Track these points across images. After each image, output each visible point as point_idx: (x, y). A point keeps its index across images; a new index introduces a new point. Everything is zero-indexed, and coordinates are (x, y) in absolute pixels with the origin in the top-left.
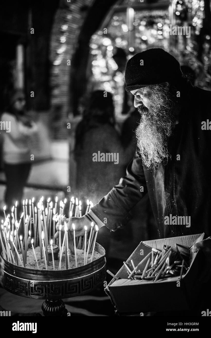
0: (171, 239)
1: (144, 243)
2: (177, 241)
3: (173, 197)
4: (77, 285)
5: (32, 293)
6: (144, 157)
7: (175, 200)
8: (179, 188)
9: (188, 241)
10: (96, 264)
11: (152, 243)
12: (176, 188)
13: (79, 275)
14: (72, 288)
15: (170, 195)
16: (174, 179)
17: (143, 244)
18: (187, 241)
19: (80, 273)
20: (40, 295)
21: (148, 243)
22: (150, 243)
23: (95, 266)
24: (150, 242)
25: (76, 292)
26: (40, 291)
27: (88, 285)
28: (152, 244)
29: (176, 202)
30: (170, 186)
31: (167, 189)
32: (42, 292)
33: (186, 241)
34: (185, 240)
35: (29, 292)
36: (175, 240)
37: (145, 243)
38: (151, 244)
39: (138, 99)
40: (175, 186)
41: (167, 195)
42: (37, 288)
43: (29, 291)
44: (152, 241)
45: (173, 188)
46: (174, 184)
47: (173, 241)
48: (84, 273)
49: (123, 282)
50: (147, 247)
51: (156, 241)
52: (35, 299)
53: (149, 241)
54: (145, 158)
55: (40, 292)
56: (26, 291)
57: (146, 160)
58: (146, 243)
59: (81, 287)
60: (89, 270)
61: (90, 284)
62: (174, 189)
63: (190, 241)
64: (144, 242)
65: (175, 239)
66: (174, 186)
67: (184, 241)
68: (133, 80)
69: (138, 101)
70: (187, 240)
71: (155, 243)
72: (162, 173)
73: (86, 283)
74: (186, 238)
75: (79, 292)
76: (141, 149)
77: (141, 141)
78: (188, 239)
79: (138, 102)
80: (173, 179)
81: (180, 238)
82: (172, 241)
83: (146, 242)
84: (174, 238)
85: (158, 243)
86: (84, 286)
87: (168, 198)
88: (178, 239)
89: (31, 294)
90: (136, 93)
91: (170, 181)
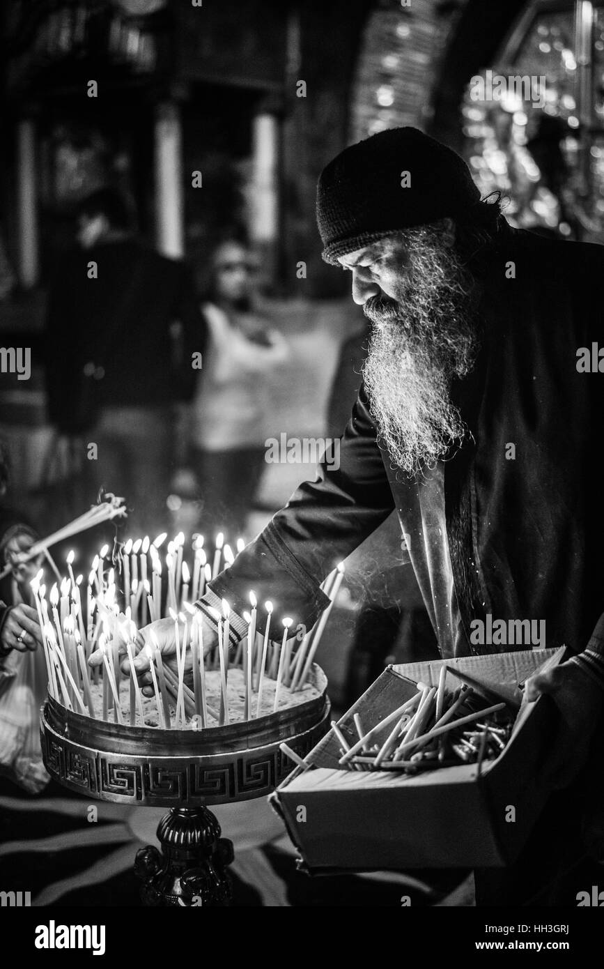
0: (471, 661)
1: (397, 671)
2: (488, 666)
3: (472, 550)
4: (224, 773)
5: (105, 786)
6: (392, 443)
7: (478, 561)
8: (486, 523)
9: (520, 669)
10: (286, 721)
11: (419, 670)
12: (479, 524)
13: (231, 747)
14: (212, 780)
15: (464, 546)
16: (473, 499)
17: (393, 673)
18: (517, 668)
19: (233, 741)
20: (126, 794)
21: (408, 671)
22: (412, 670)
23: (285, 726)
24: (414, 668)
25: (222, 791)
26: (124, 782)
27: (258, 776)
28: (420, 673)
29: (479, 567)
30: (463, 521)
31: (455, 530)
32: (131, 785)
33: (515, 667)
34: (512, 665)
35: (98, 782)
36: (482, 665)
37: (400, 669)
38: (415, 675)
39: (364, 279)
40: (478, 519)
41: (454, 546)
42: (117, 774)
43: (98, 779)
44: (419, 666)
45: (471, 526)
46: (474, 514)
47: (478, 666)
48: (247, 741)
49: (320, 779)
50: (405, 681)
51: (429, 666)
52: (113, 803)
53: (411, 665)
54: (395, 447)
55: (125, 786)
56: (91, 779)
57: (401, 451)
58: (403, 670)
59: (236, 780)
60: (261, 737)
61: (266, 773)
62: (475, 528)
63: (526, 667)
64: (396, 668)
65: (484, 660)
66: (474, 520)
67: (509, 669)
68: (348, 222)
69: (366, 283)
70: (516, 665)
71: (428, 671)
72: (440, 486)
73: (252, 769)
74: (515, 658)
75: (232, 793)
76: (381, 422)
77: (379, 399)
78: (519, 663)
79: (365, 286)
80: (470, 500)
81: (497, 659)
82: (475, 667)
83: (402, 666)
84: (481, 659)
85: (434, 672)
86: (245, 779)
87: (458, 555)
88: (492, 662)
89: (104, 789)
90: (360, 259)
91: (461, 506)
